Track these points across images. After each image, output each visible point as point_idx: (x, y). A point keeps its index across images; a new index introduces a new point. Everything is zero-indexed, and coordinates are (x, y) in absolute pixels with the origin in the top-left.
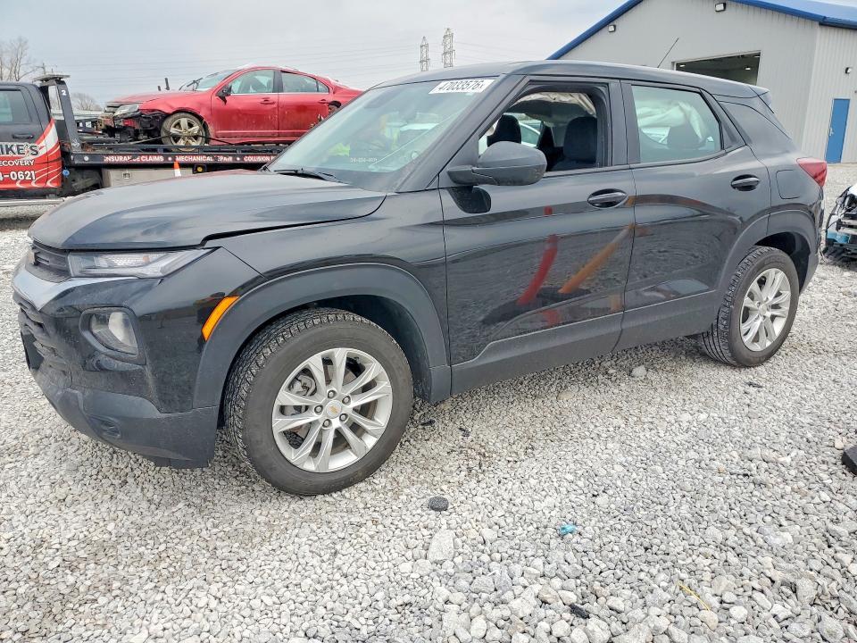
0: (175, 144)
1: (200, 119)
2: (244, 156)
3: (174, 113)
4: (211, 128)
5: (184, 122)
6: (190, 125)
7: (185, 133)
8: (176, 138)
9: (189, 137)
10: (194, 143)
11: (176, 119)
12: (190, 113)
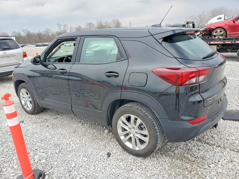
0: (214, 38)
1: (225, 29)
2: (236, 41)
3: (216, 28)
4: (228, 32)
5: (219, 31)
6: (221, 32)
7: (218, 34)
8: (215, 36)
9: (219, 36)
10: (221, 37)
11: (216, 30)
12: (221, 28)
